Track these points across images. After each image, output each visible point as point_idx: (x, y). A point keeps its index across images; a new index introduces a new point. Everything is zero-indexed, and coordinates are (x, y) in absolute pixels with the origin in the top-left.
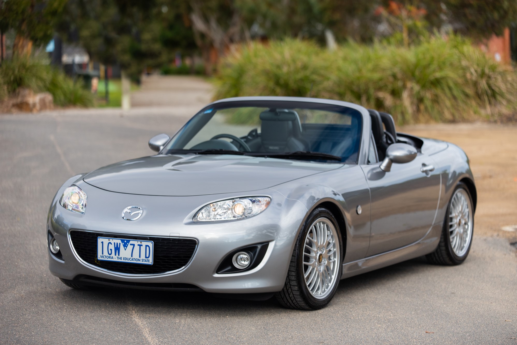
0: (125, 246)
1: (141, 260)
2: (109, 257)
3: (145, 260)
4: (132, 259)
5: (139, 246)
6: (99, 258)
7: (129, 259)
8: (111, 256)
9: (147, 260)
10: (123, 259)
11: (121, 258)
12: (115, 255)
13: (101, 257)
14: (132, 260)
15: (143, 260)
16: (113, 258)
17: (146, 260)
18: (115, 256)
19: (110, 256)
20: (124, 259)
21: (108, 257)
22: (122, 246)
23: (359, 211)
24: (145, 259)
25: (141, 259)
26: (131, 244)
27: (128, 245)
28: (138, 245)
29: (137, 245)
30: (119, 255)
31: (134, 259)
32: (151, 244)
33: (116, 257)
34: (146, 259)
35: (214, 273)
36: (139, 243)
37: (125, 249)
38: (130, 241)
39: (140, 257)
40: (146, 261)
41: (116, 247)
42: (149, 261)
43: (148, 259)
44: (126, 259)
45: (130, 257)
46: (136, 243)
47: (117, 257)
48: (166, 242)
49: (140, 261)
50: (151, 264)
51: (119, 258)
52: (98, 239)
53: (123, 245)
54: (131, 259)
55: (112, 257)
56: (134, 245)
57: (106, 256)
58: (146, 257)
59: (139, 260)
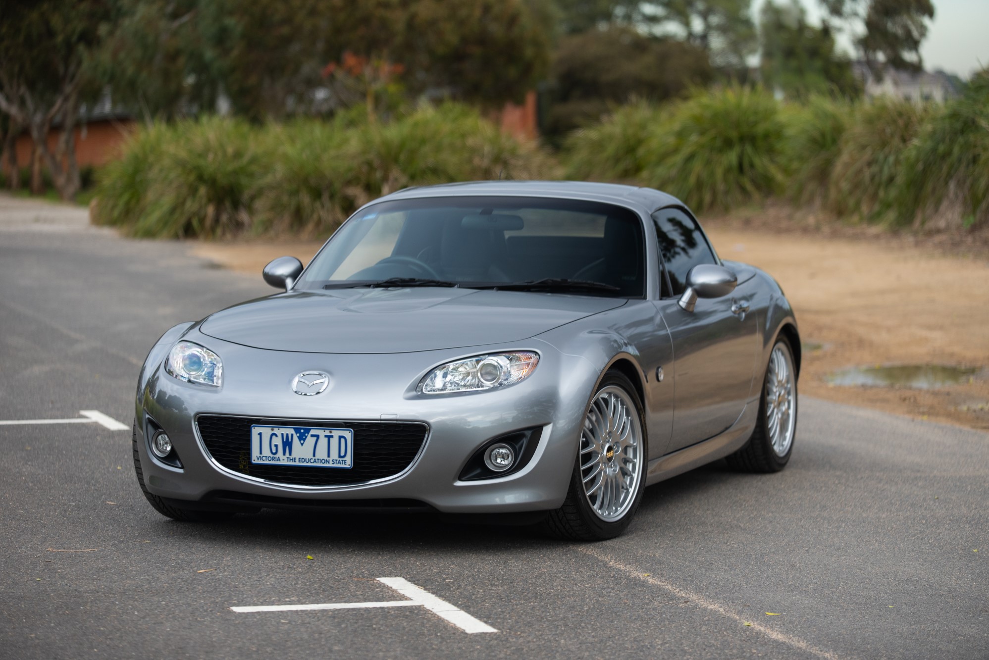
0: (302, 438)
1: (331, 462)
2: (273, 459)
3: (337, 461)
4: (315, 459)
5: (327, 439)
6: (255, 460)
7: (310, 460)
8: (277, 456)
9: (341, 462)
10: (297, 460)
11: (294, 460)
12: (284, 454)
13: (258, 459)
14: (315, 461)
15: (335, 461)
16: (279, 460)
17: (339, 461)
18: (284, 456)
19: (275, 456)
20: (299, 460)
21: (270, 459)
22: (295, 439)
23: (661, 376)
24: (338, 459)
25: (331, 459)
26: (312, 436)
27: (306, 437)
28: (326, 436)
29: (324, 436)
30: (290, 454)
31: (318, 459)
32: (348, 434)
33: (285, 458)
34: (341, 459)
35: (455, 481)
36: (327, 433)
37: (302, 444)
38: (310, 429)
39: (329, 456)
40: (339, 463)
41: (285, 440)
42: (345, 462)
43: (344, 459)
44: (303, 460)
45: (311, 456)
46: (321, 433)
47: (288, 458)
48: (374, 430)
49: (329, 463)
50: (349, 467)
51: (290, 460)
52: (253, 428)
53: (298, 437)
54: (312, 461)
55: (279, 458)
56: (318, 437)
57: (266, 457)
58: (340, 456)
59: (327, 461)
